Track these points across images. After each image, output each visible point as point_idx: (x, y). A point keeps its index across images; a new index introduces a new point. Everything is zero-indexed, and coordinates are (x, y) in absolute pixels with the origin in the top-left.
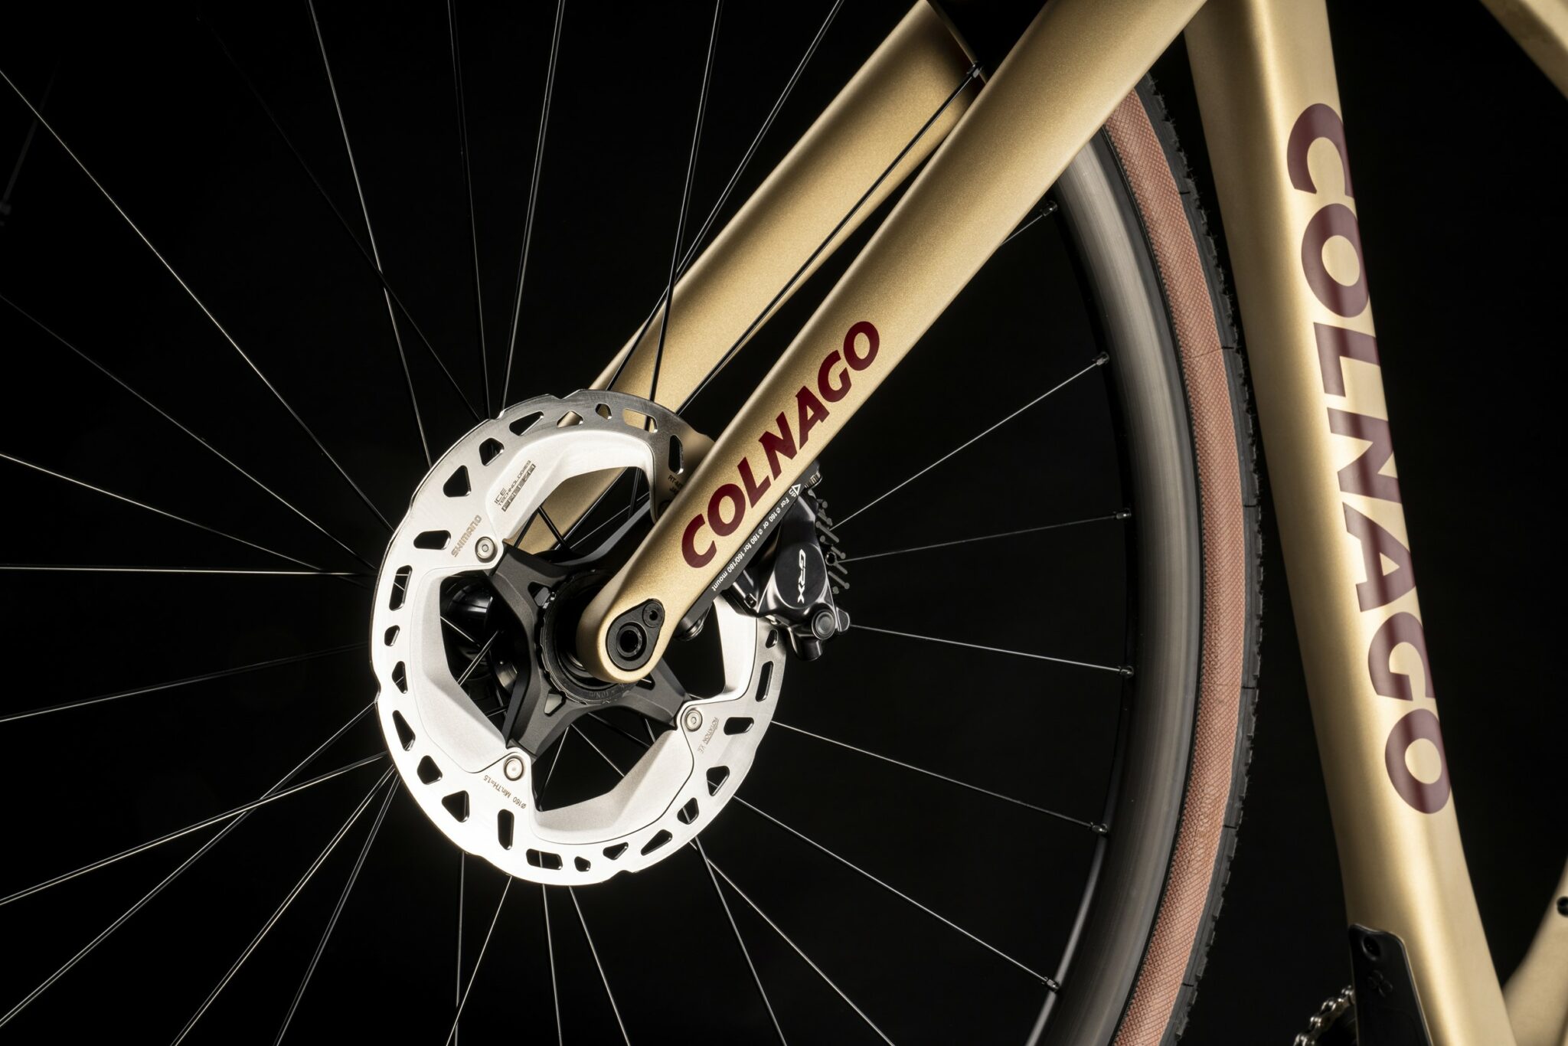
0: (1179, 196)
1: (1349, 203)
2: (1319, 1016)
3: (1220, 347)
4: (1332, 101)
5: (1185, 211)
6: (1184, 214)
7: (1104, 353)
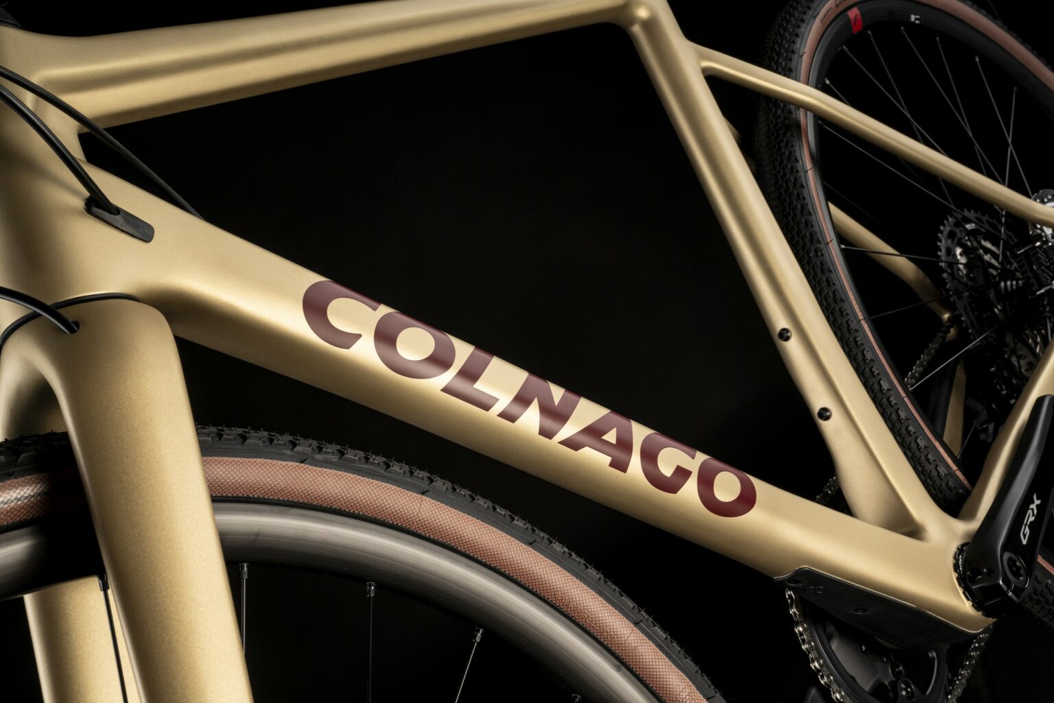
0: (303, 465)
1: (384, 310)
2: (792, 608)
3: (421, 496)
4: (311, 278)
5: (316, 466)
6: (317, 468)
7: (368, 583)
